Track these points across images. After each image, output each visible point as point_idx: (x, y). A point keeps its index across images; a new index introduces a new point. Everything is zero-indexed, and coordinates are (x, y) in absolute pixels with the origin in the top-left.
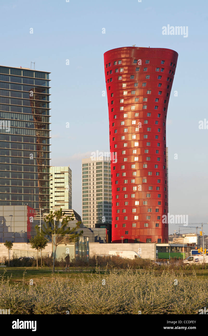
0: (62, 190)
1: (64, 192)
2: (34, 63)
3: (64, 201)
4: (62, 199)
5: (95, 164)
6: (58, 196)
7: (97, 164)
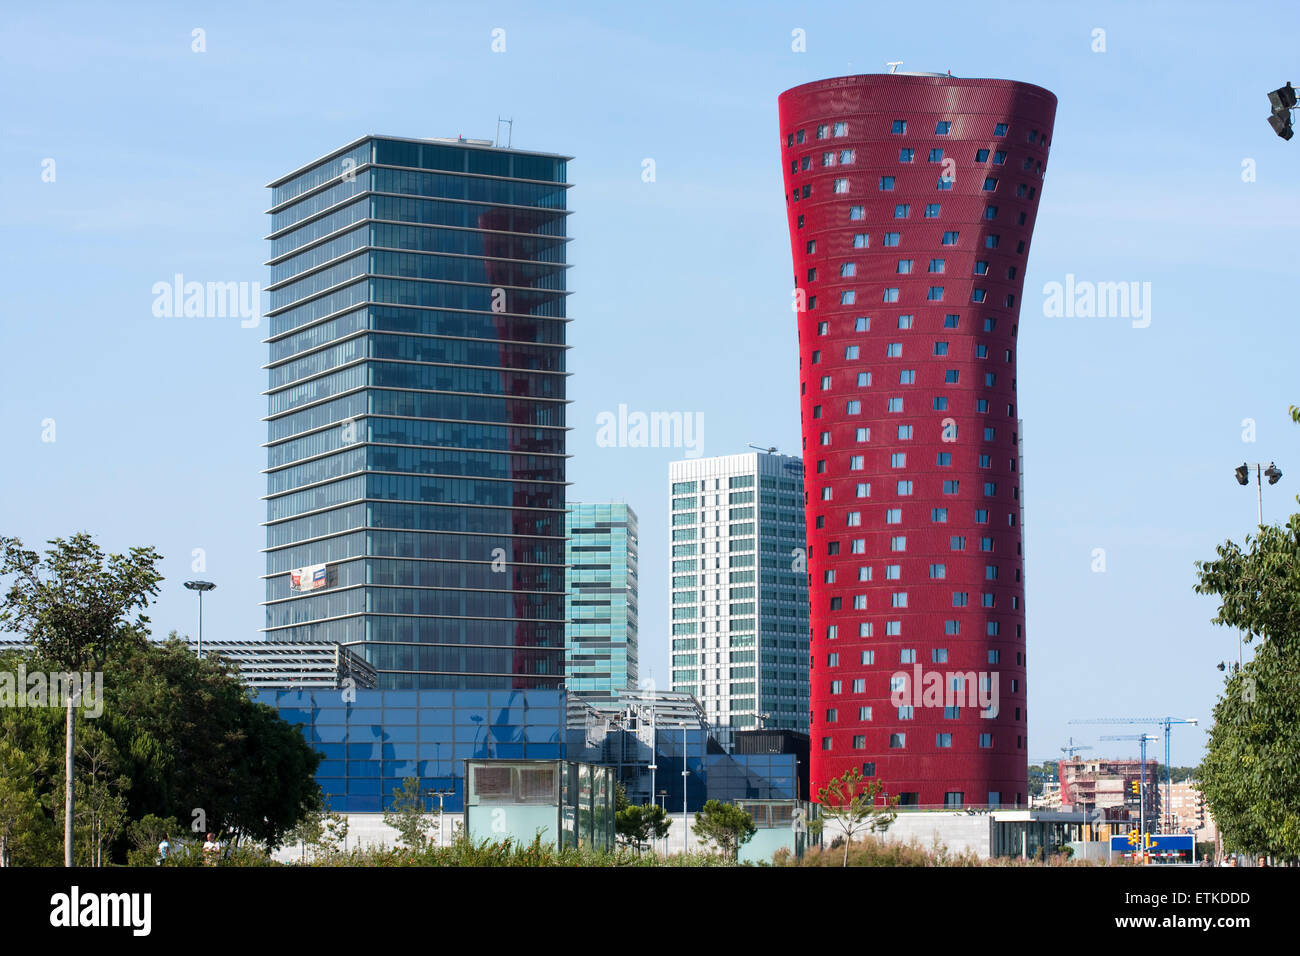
0: (599, 597)
1: (608, 603)
2: (511, 122)
3: (609, 639)
4: (599, 630)
5: (724, 484)
6: (584, 621)
7: (732, 482)
